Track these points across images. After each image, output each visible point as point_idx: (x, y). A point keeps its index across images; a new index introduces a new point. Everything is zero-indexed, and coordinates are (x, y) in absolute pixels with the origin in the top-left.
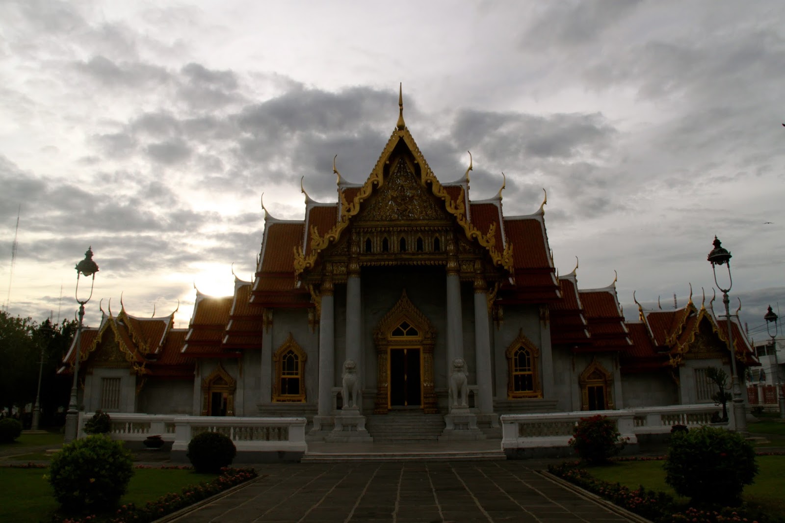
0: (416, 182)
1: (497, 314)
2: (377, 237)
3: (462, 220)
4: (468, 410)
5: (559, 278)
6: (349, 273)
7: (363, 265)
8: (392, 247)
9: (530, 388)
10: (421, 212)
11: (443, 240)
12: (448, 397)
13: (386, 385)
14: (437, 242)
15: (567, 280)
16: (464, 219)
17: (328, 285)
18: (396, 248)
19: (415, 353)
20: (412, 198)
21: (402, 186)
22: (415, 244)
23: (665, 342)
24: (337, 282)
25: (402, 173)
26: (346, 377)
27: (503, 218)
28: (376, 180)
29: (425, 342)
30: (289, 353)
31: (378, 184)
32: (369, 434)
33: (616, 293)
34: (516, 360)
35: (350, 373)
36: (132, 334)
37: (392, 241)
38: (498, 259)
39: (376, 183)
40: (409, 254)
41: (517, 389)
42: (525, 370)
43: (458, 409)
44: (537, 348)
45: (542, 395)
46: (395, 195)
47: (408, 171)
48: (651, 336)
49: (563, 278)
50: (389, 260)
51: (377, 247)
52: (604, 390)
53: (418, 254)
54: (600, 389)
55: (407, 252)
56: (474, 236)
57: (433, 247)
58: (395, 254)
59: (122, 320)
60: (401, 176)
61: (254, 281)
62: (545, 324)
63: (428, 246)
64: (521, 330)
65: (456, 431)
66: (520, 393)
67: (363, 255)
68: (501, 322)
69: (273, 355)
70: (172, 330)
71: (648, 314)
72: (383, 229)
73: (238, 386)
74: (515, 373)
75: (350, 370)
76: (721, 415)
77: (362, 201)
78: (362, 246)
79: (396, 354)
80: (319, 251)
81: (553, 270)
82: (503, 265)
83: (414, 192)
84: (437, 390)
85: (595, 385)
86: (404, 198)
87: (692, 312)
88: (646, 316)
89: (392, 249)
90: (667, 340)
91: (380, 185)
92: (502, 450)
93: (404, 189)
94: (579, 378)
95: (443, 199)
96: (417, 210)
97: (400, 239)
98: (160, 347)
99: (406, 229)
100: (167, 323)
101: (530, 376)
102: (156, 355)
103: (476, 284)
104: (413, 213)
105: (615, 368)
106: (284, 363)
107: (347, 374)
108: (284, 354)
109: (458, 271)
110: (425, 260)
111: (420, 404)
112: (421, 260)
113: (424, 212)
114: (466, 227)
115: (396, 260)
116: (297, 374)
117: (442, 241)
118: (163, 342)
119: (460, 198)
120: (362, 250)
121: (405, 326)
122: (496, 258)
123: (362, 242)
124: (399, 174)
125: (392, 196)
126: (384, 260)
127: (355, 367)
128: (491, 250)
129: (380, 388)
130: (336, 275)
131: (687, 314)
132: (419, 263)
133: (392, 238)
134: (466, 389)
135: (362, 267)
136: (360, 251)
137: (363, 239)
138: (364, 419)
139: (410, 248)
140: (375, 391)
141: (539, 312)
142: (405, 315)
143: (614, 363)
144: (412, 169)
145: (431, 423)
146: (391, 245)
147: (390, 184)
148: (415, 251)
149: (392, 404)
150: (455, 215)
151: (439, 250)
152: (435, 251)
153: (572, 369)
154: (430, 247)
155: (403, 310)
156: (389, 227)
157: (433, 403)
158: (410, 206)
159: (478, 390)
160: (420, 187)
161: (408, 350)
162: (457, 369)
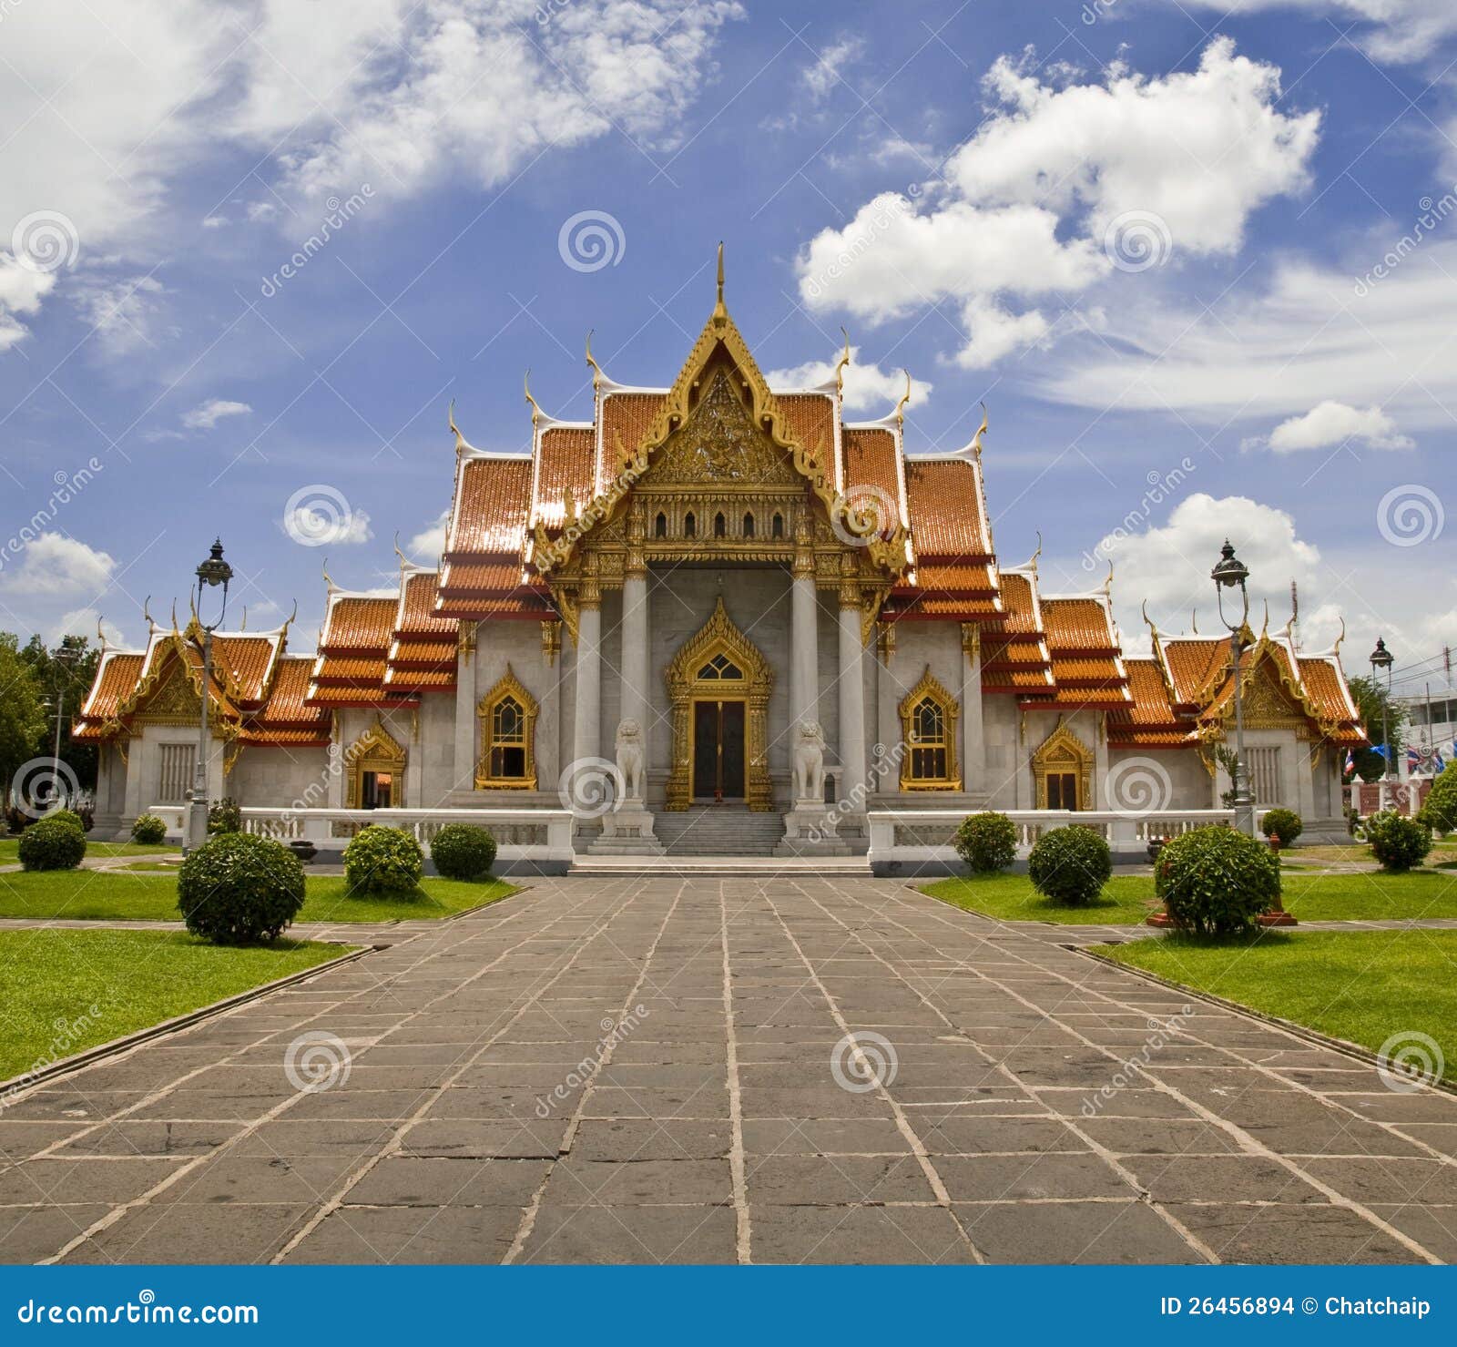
0: (744, 415)
1: (884, 640)
2: (675, 510)
3: (821, 487)
4: (824, 807)
6: (627, 573)
7: (651, 559)
8: (702, 527)
9: (941, 773)
10: (752, 470)
11: (789, 520)
13: (686, 763)
14: (778, 519)
15: (1017, 576)
16: (825, 485)
17: (592, 593)
18: (708, 530)
19: (736, 710)
20: (736, 445)
21: (720, 423)
22: (740, 524)
23: (1194, 697)
24: (606, 587)
25: (720, 400)
26: (623, 749)
28: (675, 415)
29: (753, 691)
30: (505, 701)
31: (679, 422)
32: (660, 843)
33: (1110, 602)
34: (916, 721)
35: (630, 742)
36: (213, 664)
37: (702, 519)
38: (880, 554)
39: (675, 419)
40: (730, 541)
41: (917, 774)
42: (932, 741)
43: (807, 804)
44: (956, 702)
45: (963, 787)
46: (707, 439)
47: (732, 396)
50: (695, 552)
51: (675, 524)
52: (1077, 779)
53: (745, 543)
54: (1070, 779)
55: (726, 537)
57: (772, 528)
58: (707, 541)
59: (193, 638)
60: (718, 404)
62: (972, 659)
63: (763, 525)
64: (927, 667)
65: (802, 839)
66: (923, 782)
67: (652, 542)
68: (892, 655)
69: (479, 705)
70: (284, 656)
71: (1167, 644)
72: (687, 497)
73: (410, 760)
74: (914, 746)
75: (630, 737)
77: (651, 450)
78: (649, 526)
79: (704, 710)
82: (889, 565)
83: (739, 433)
84: (772, 772)
85: (1061, 772)
86: (723, 444)
87: (1246, 643)
88: (1162, 648)
89: (702, 532)
90: (1198, 694)
91: (682, 424)
93: (723, 429)
94: (1032, 757)
95: (790, 449)
96: (745, 465)
97: (714, 516)
98: (263, 687)
99: (726, 498)
100: (275, 642)
101: (941, 752)
102: (257, 702)
103: (842, 597)
104: (738, 471)
105: (1098, 743)
106: (497, 719)
107: (625, 744)
108: (496, 704)
109: (814, 572)
110: (757, 552)
111: (742, 795)
112: (750, 552)
113: (757, 470)
114: (829, 499)
115: (707, 551)
116: (520, 740)
117: (786, 521)
118: (269, 678)
120: (649, 533)
121: (721, 661)
122: (877, 552)
123: (650, 521)
124: (715, 402)
125: (702, 440)
126: (688, 552)
127: (637, 732)
129: (677, 767)
130: (605, 575)
132: (747, 557)
133: (702, 512)
134: (821, 773)
135: (650, 563)
136: (646, 534)
137: (652, 515)
138: (652, 819)
139: (731, 530)
140: (668, 772)
141: (962, 636)
142: (720, 643)
143: (1097, 734)
144: (739, 395)
145: (761, 827)
146: (699, 526)
147: (700, 419)
148: (741, 537)
149: (696, 795)
150: (810, 478)
151: (781, 536)
152: (774, 537)
153: (1018, 741)
154: (766, 529)
155: (716, 636)
156: (696, 495)
157: (765, 795)
158: (733, 459)
159: (841, 774)
160: (752, 425)
161: (724, 703)
162: (808, 738)
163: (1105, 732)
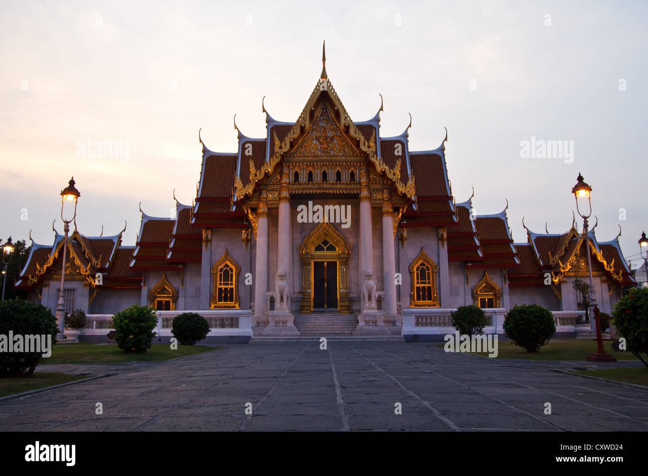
0: (336, 125)
1: (402, 235)
2: (303, 170)
3: (373, 157)
4: (376, 311)
5: (456, 205)
6: (280, 199)
7: (292, 193)
8: (316, 178)
9: (430, 299)
10: (340, 150)
11: (358, 174)
12: (360, 302)
13: (309, 291)
14: (352, 173)
15: (464, 207)
16: (375, 156)
17: (263, 209)
18: (319, 179)
19: (333, 265)
20: (332, 138)
21: (324, 128)
22: (334, 176)
23: (549, 262)
24: (270, 206)
25: (324, 117)
26: (279, 283)
27: (408, 152)
28: (303, 123)
29: (341, 256)
30: (224, 267)
31: (304, 127)
32: (297, 329)
33: (507, 219)
34: (417, 274)
35: (282, 279)
36: (85, 251)
37: (316, 174)
38: (403, 189)
39: (303, 125)
40: (330, 184)
41: (419, 299)
42: (425, 283)
44: (435, 264)
45: (440, 304)
46: (318, 136)
47: (330, 115)
48: (537, 256)
49: (459, 205)
50: (313, 189)
51: (303, 178)
52: (494, 301)
53: (337, 184)
54: (491, 301)
55: (328, 182)
56: (383, 170)
57: (349, 178)
58: (318, 184)
59: (75, 239)
60: (323, 119)
61: (194, 205)
62: (443, 245)
63: (345, 177)
64: (422, 249)
65: (366, 327)
66: (421, 302)
67: (292, 184)
68: (406, 242)
69: (211, 268)
70: (120, 247)
71: (535, 238)
72: (309, 163)
73: (180, 295)
74: (416, 285)
75: (282, 277)
76: (584, 319)
77: (291, 140)
78: (291, 177)
79: (318, 266)
80: (257, 181)
81: (451, 198)
82: (407, 194)
83: (334, 133)
84: (351, 295)
85: (486, 297)
86: (326, 138)
87: (574, 236)
88: (533, 239)
89: (316, 180)
90: (551, 261)
91: (306, 128)
92: (402, 335)
93: (326, 131)
94: (472, 291)
95: (358, 139)
96: (336, 148)
97: (322, 172)
98: (109, 262)
99: (327, 163)
100: (116, 241)
101: (429, 288)
102: (106, 269)
103: (384, 209)
104: (333, 151)
105: (504, 284)
106: (221, 275)
107: (279, 280)
109: (370, 198)
110: (343, 189)
111: (337, 307)
112: (339, 189)
113: (342, 150)
114: (377, 163)
115: (319, 189)
116: (231, 284)
117: (356, 174)
118: (112, 257)
119: (373, 137)
120: (291, 180)
121: (325, 242)
122: (401, 188)
123: (291, 175)
124: (322, 118)
125: (316, 136)
126: (310, 189)
127: (285, 275)
128: (396, 181)
129: (305, 293)
130: (270, 201)
131: (570, 238)
132: (338, 191)
133: (316, 170)
134: (375, 294)
135: (291, 195)
136: (289, 181)
137: (292, 172)
138: (293, 317)
139: (330, 179)
140: (301, 296)
141: (438, 233)
142: (325, 234)
143: (503, 280)
144: (333, 115)
145: (347, 321)
146: (315, 177)
147: (315, 126)
148: (335, 182)
149: (314, 307)
150: (368, 153)
151: (354, 181)
152: (351, 182)
153: (466, 283)
154: (347, 178)
155: (324, 230)
156: (313, 162)
157: (348, 306)
158: (331, 145)
159: (384, 295)
160: (340, 129)
161: (328, 262)
162: (369, 277)
163: (507, 279)
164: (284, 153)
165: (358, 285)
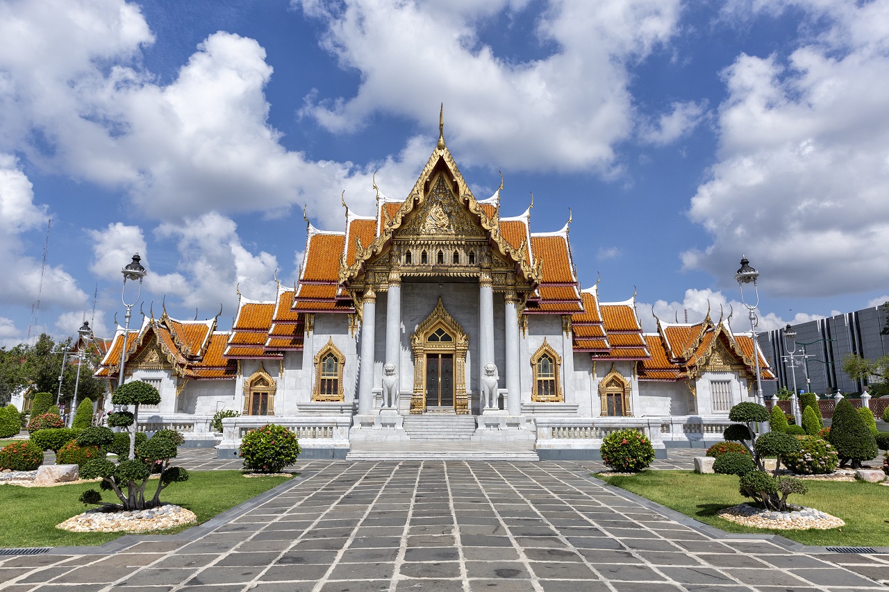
0: (454, 198)
2: (416, 249)
3: (495, 236)
4: (498, 412)
6: (390, 283)
7: (403, 275)
8: (431, 258)
9: (553, 393)
11: (478, 254)
13: (422, 388)
14: (472, 255)
15: (589, 294)
17: (370, 293)
18: (434, 260)
19: (448, 358)
20: (449, 214)
21: (441, 203)
22: (451, 257)
23: (682, 355)
24: (378, 290)
25: (441, 191)
26: (386, 379)
28: (416, 197)
29: (458, 348)
30: (328, 356)
31: (418, 200)
32: (406, 433)
34: (539, 366)
35: (390, 375)
36: (174, 337)
37: (431, 254)
38: (529, 273)
39: (416, 199)
40: (446, 266)
41: (540, 392)
42: (547, 376)
43: (489, 410)
44: (560, 356)
45: (564, 400)
46: (433, 211)
47: (447, 188)
48: (669, 348)
50: (427, 271)
51: (416, 259)
52: (622, 397)
53: (455, 267)
54: (618, 396)
55: (444, 264)
56: (507, 251)
57: (469, 259)
58: (433, 266)
59: (163, 323)
60: (440, 193)
61: (296, 288)
62: (567, 335)
63: (463, 259)
64: (545, 339)
65: (487, 431)
66: (542, 397)
67: (403, 266)
68: (527, 330)
69: (314, 357)
70: (214, 333)
71: (666, 327)
72: (422, 242)
73: (279, 387)
74: (538, 378)
75: (390, 372)
77: (403, 215)
78: (402, 258)
79: (431, 358)
80: (363, 261)
81: (575, 284)
82: (533, 278)
83: (452, 208)
84: (468, 392)
85: (614, 392)
86: (442, 214)
87: (709, 327)
88: (664, 329)
89: (430, 261)
90: (685, 353)
91: (420, 202)
94: (599, 386)
95: (479, 216)
96: (454, 225)
97: (437, 252)
99: (444, 242)
100: (209, 326)
101: (552, 381)
102: (198, 356)
103: (507, 296)
104: (451, 228)
105: (633, 378)
106: (324, 364)
107: (387, 376)
108: (324, 356)
109: (492, 282)
110: (461, 272)
111: (452, 405)
112: (457, 272)
113: (461, 227)
114: (500, 243)
115: (434, 271)
116: (336, 374)
117: (476, 255)
118: (204, 345)
120: (402, 261)
121: (440, 332)
122: (526, 272)
123: (402, 255)
124: (438, 191)
126: (423, 271)
127: (394, 369)
128: (521, 264)
129: (416, 389)
130: (378, 284)
131: (705, 328)
132: (455, 274)
133: (431, 250)
134: (497, 392)
135: (402, 277)
137: (404, 252)
138: (402, 419)
139: (447, 260)
140: (411, 392)
141: (562, 322)
142: (440, 322)
143: (632, 373)
144: (451, 188)
145: (463, 424)
146: (429, 258)
147: (430, 200)
148: (452, 264)
149: (427, 405)
150: (490, 231)
151: (474, 264)
152: (470, 264)
153: (592, 379)
154: (466, 259)
155: (438, 318)
156: (428, 241)
157: (465, 405)
158: (448, 222)
160: (458, 204)
161: (442, 355)
162: (489, 373)
163: (636, 372)
164: (394, 230)
165: (476, 380)
